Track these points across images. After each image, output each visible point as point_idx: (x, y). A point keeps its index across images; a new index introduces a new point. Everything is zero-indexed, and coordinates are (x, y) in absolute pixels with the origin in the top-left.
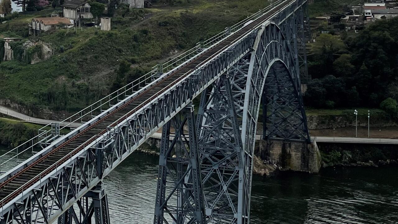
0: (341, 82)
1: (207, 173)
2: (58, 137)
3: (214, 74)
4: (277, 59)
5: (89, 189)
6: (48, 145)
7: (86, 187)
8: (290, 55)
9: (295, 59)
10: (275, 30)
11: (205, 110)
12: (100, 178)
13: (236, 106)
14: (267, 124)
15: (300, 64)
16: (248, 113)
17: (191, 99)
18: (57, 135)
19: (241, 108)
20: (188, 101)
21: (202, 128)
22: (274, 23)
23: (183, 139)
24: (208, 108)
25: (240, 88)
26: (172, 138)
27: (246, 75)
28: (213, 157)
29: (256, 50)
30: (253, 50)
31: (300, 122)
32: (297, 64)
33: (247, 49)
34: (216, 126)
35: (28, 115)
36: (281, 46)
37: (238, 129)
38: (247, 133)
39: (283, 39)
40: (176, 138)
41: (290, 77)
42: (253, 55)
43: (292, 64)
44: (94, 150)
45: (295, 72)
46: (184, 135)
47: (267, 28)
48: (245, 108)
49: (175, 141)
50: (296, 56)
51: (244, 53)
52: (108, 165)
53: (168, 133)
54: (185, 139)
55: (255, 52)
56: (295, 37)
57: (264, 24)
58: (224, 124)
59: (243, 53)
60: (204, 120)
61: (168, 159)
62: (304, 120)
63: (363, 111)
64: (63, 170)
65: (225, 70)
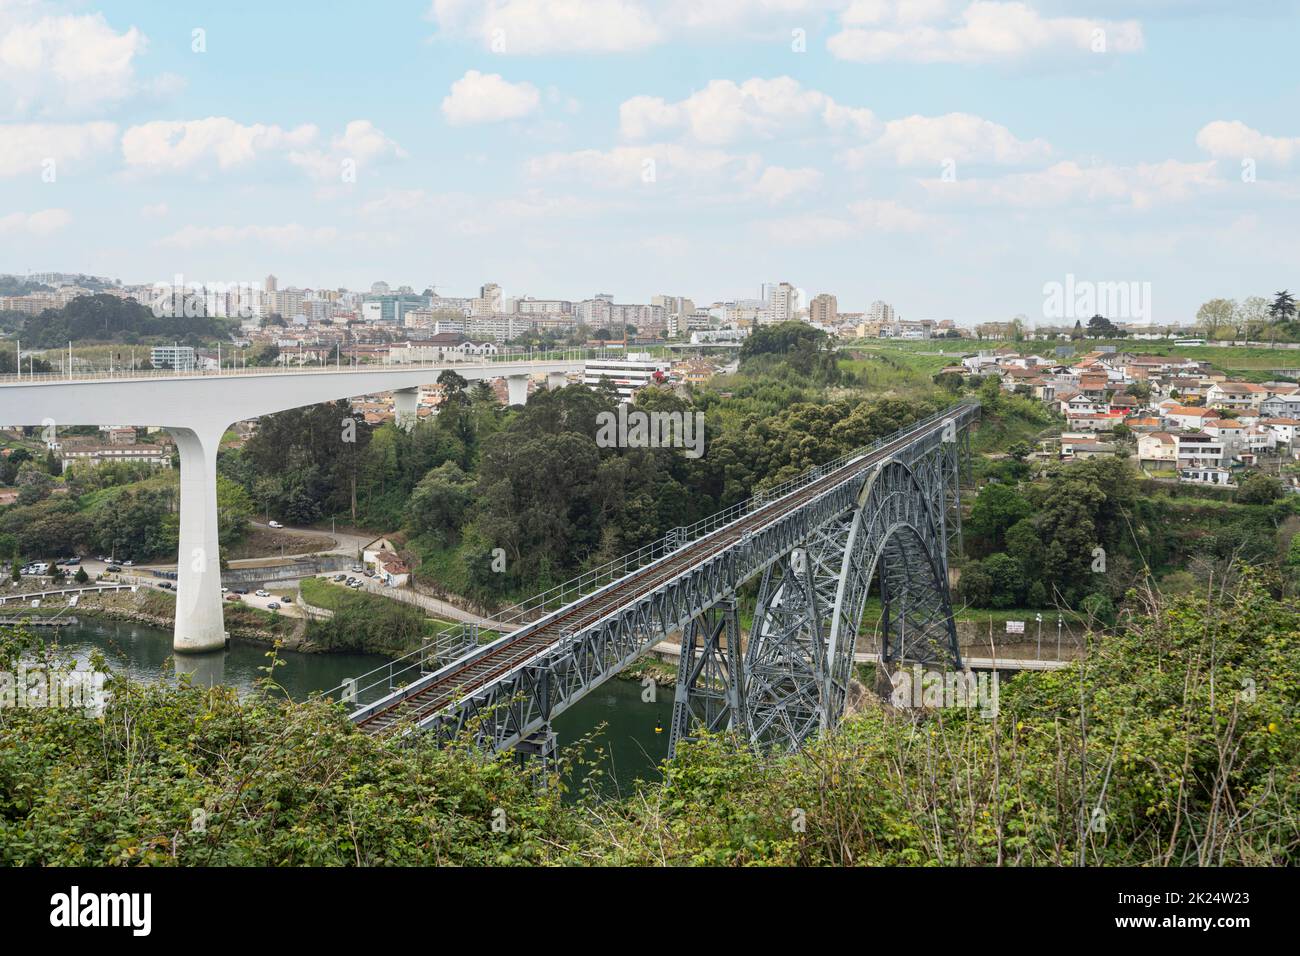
0: (1017, 564)
1: (767, 716)
2: (475, 647)
3: (794, 537)
4: (905, 524)
5: (523, 738)
6: (452, 661)
7: (516, 735)
8: (929, 518)
9: (939, 526)
10: (901, 472)
11: (767, 607)
12: (546, 719)
13: (820, 601)
14: (890, 635)
15: (949, 533)
16: (842, 614)
17: (733, 588)
18: (473, 644)
19: (831, 605)
20: (727, 590)
21: (762, 639)
22: (901, 462)
23: (718, 656)
24: (774, 604)
25: (830, 571)
26: (699, 655)
27: (842, 550)
28: (780, 689)
29: (862, 506)
30: (856, 506)
31: (946, 633)
32: (944, 533)
33: (847, 505)
34: (784, 636)
35: (478, 615)
36: (911, 503)
37: (821, 640)
38: (839, 648)
39: (917, 488)
40: (706, 654)
41: (928, 555)
42: (857, 513)
43: (933, 533)
44: (533, 671)
45: (938, 547)
46: (719, 650)
47: (886, 469)
48: (837, 606)
49: (704, 661)
50: (942, 520)
51: (842, 511)
52: (563, 697)
53: (693, 646)
54: (722, 656)
55: (861, 510)
56: (940, 488)
57: (880, 463)
58: (799, 631)
59: (838, 511)
60: (766, 626)
61: (691, 691)
62: (951, 628)
63: (1050, 616)
64: (498, 687)
65: (802, 538)
